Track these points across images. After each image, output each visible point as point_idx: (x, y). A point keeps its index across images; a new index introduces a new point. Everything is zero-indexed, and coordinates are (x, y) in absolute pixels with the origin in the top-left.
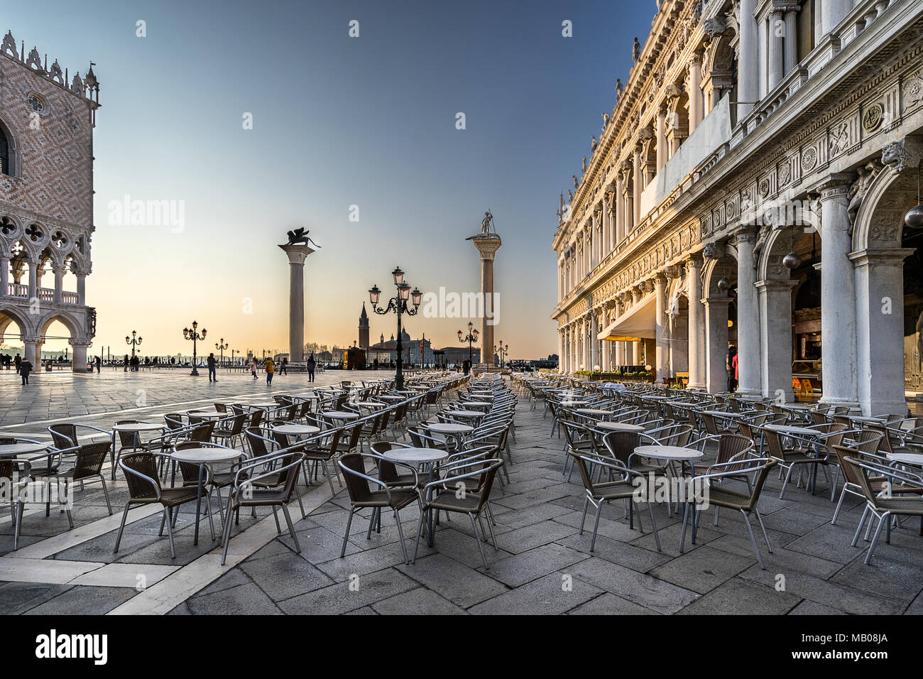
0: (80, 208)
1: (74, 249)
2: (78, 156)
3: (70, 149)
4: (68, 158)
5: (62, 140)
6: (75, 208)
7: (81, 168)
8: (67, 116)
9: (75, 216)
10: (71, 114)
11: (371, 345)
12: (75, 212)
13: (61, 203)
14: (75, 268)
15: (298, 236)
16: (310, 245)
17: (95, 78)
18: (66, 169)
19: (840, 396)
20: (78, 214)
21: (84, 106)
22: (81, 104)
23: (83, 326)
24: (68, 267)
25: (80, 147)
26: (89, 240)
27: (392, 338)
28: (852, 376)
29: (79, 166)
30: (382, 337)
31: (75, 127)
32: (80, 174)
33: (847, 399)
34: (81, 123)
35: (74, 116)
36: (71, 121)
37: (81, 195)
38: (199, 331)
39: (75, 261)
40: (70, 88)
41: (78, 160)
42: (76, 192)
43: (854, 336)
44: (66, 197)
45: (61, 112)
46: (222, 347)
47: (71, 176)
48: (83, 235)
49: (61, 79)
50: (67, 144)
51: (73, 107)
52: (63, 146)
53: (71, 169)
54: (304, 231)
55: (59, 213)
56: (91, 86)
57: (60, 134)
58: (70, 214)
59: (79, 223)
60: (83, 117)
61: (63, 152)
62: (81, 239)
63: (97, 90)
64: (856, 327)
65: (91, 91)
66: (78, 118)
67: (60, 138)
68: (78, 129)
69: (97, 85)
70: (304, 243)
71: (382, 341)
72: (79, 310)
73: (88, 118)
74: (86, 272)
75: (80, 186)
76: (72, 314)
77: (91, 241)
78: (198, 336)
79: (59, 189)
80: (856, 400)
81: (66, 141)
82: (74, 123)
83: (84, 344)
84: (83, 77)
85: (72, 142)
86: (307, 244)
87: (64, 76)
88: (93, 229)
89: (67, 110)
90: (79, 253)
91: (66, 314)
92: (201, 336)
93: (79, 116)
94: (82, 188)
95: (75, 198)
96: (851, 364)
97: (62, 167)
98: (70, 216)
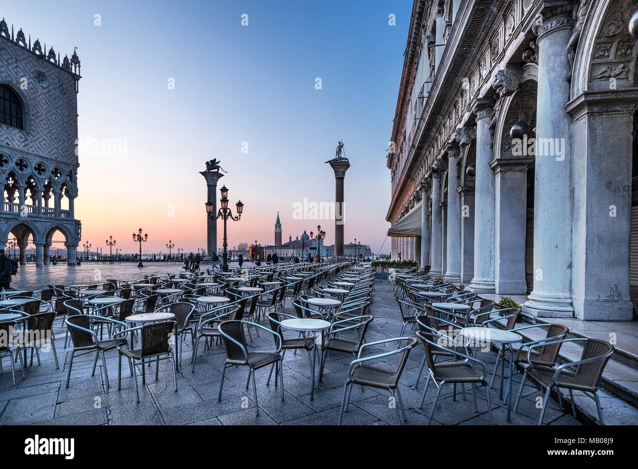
0: (69, 150)
1: (66, 180)
2: (68, 114)
3: (62, 110)
4: (61, 116)
5: (56, 103)
6: (66, 151)
7: (70, 123)
8: (59, 86)
9: (67, 156)
10: (62, 85)
11: (283, 244)
12: (66, 154)
13: (57, 148)
14: (67, 193)
15: (212, 165)
16: (220, 171)
17: (77, 58)
18: (60, 124)
19: (482, 277)
20: (68, 155)
21: (71, 78)
22: (69, 77)
23: (73, 233)
24: (63, 193)
25: (68, 107)
26: (76, 173)
27: (297, 238)
28: (490, 261)
29: (68, 121)
30: (290, 238)
31: (65, 94)
32: (69, 127)
33: (486, 279)
34: (69, 90)
35: (64, 86)
36: (63, 89)
37: (70, 142)
38: (143, 235)
39: (68, 188)
40: (61, 66)
41: (68, 117)
42: (66, 140)
43: (493, 230)
44: (60, 143)
45: (56, 83)
46: (170, 246)
47: (64, 128)
48: (72, 170)
49: (55, 60)
50: (60, 106)
51: (63, 80)
52: (57, 108)
53: (63, 124)
54: (217, 161)
55: (56, 155)
56: (75, 64)
57: (55, 99)
58: (63, 155)
59: (69, 162)
60: (70, 86)
61: (57, 112)
62: (71, 172)
63: (79, 66)
64: (495, 222)
65: (76, 67)
66: (67, 88)
67: (55, 102)
68: (67, 95)
69: (78, 62)
70: (216, 170)
71: (290, 240)
72: (70, 222)
73: (73, 86)
74: (74, 196)
75: (69, 135)
76: (66, 225)
77: (77, 174)
78: (142, 239)
79: (56, 138)
80: (492, 280)
81: (59, 104)
82: (64, 91)
83: (74, 246)
84: (70, 57)
85: (63, 105)
86: (218, 170)
87: (57, 58)
88: (78, 165)
89: (59, 82)
90: (70, 182)
91: (62, 225)
92: (144, 239)
93: (68, 85)
94: (71, 137)
95: (66, 144)
96: (490, 252)
97: (57, 123)
98: (63, 157)
